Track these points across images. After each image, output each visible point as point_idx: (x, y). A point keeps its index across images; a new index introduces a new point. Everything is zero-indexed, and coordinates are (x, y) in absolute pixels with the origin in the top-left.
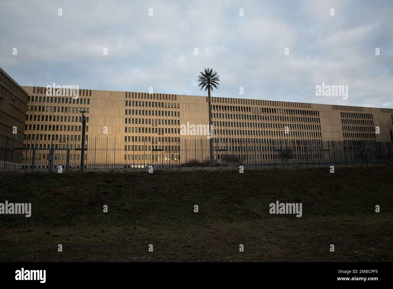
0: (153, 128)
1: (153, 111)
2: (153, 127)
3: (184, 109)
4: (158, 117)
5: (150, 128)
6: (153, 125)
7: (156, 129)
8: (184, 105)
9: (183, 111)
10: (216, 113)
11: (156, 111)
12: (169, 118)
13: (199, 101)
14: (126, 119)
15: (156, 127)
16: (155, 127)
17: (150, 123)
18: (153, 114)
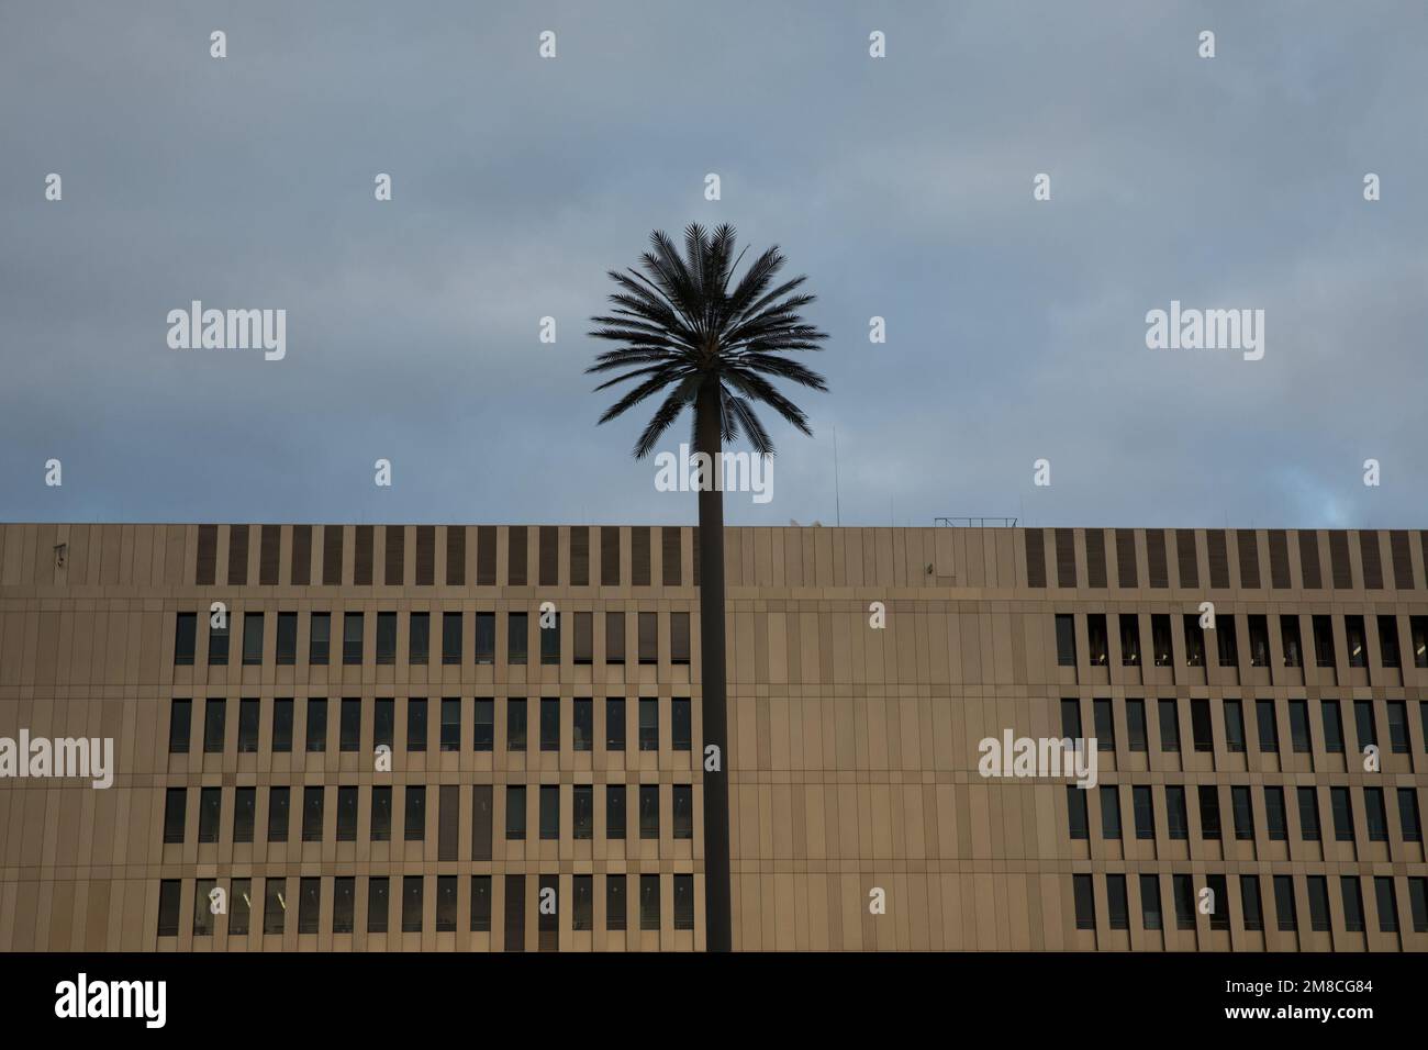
0: (447, 883)
1: (452, 703)
2: (448, 868)
3: (777, 671)
4: (495, 766)
5: (413, 883)
6: (448, 850)
7: (481, 883)
8: (776, 623)
9: (762, 690)
10: (1118, 695)
11: (485, 702)
12: (615, 766)
13: (952, 581)
14: (176, 796)
15: (482, 868)
16: (465, 867)
17: (415, 830)
18: (451, 739)
